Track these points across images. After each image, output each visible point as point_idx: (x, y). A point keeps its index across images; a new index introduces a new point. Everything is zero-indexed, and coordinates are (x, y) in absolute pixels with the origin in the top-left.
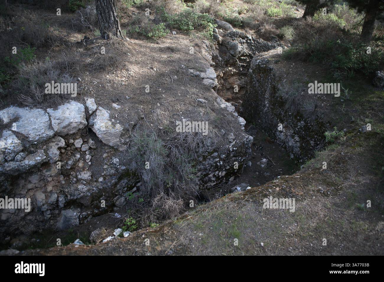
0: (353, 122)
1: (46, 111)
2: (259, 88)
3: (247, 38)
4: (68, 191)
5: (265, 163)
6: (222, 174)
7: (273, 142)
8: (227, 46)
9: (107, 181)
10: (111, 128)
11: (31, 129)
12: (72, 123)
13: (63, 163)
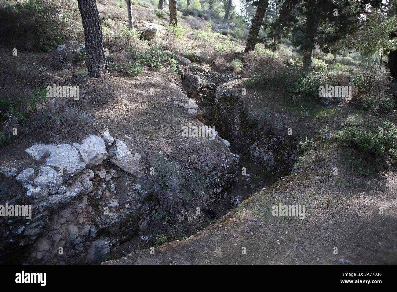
0: (316, 133)
1: (72, 146)
2: (228, 115)
3: (205, 71)
4: (99, 221)
5: (249, 177)
6: (219, 190)
7: (248, 160)
8: (189, 79)
9: (133, 206)
10: (131, 156)
11: (66, 163)
12: (98, 154)
13: (93, 193)
